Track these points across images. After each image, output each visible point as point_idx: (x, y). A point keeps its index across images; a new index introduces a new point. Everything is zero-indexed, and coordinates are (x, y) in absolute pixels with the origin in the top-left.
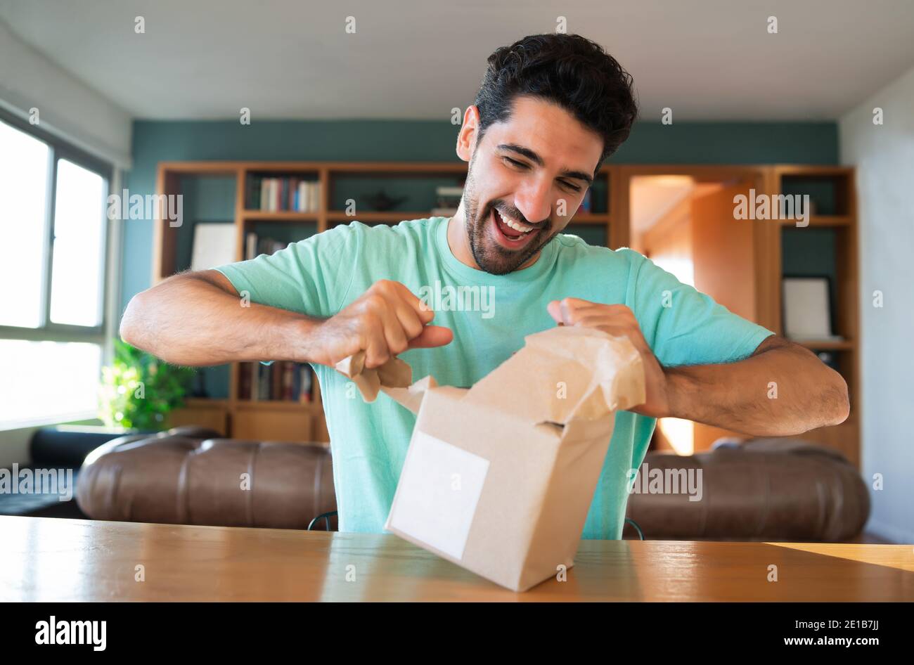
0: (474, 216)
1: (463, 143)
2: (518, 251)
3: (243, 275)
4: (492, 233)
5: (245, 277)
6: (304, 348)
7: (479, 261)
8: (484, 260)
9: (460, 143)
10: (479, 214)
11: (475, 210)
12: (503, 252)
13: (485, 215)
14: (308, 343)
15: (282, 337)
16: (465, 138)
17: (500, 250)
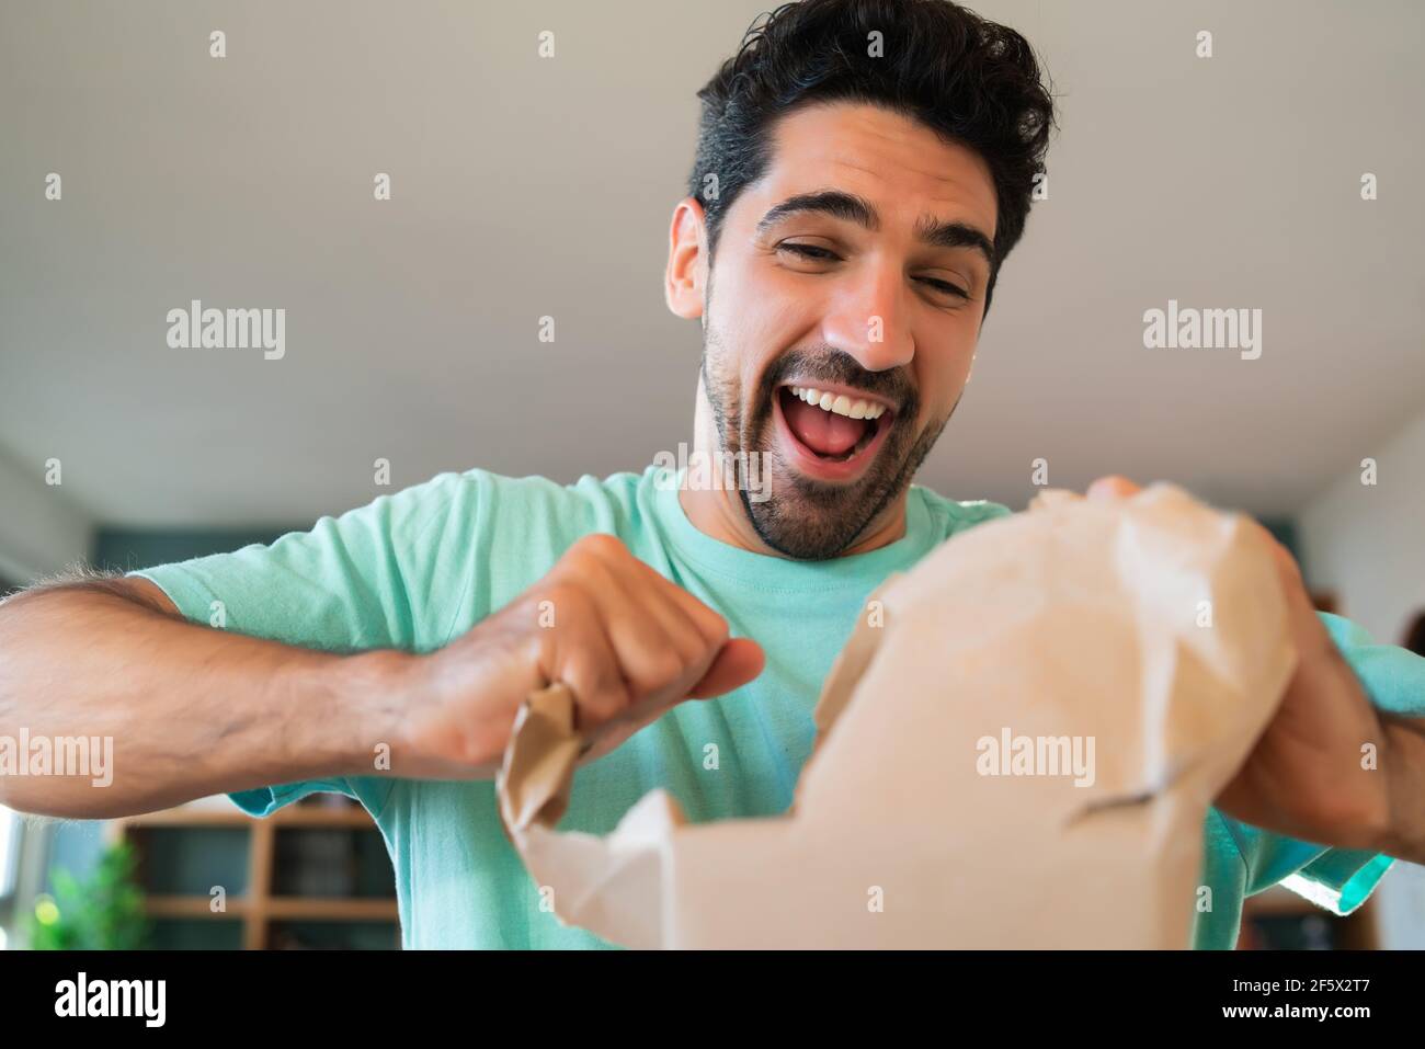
0: (734, 422)
1: (680, 284)
2: (851, 487)
3: (203, 583)
4: (783, 451)
5: (208, 588)
6: (388, 711)
7: (766, 527)
8: (778, 521)
9: (673, 287)
10: (745, 412)
11: (736, 405)
12: (816, 494)
13: (761, 414)
14: (397, 699)
15: (330, 695)
16: (681, 273)
17: (808, 491)
